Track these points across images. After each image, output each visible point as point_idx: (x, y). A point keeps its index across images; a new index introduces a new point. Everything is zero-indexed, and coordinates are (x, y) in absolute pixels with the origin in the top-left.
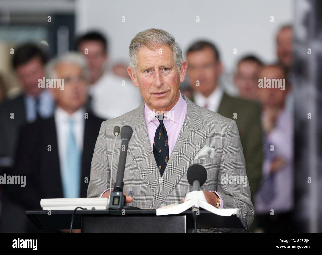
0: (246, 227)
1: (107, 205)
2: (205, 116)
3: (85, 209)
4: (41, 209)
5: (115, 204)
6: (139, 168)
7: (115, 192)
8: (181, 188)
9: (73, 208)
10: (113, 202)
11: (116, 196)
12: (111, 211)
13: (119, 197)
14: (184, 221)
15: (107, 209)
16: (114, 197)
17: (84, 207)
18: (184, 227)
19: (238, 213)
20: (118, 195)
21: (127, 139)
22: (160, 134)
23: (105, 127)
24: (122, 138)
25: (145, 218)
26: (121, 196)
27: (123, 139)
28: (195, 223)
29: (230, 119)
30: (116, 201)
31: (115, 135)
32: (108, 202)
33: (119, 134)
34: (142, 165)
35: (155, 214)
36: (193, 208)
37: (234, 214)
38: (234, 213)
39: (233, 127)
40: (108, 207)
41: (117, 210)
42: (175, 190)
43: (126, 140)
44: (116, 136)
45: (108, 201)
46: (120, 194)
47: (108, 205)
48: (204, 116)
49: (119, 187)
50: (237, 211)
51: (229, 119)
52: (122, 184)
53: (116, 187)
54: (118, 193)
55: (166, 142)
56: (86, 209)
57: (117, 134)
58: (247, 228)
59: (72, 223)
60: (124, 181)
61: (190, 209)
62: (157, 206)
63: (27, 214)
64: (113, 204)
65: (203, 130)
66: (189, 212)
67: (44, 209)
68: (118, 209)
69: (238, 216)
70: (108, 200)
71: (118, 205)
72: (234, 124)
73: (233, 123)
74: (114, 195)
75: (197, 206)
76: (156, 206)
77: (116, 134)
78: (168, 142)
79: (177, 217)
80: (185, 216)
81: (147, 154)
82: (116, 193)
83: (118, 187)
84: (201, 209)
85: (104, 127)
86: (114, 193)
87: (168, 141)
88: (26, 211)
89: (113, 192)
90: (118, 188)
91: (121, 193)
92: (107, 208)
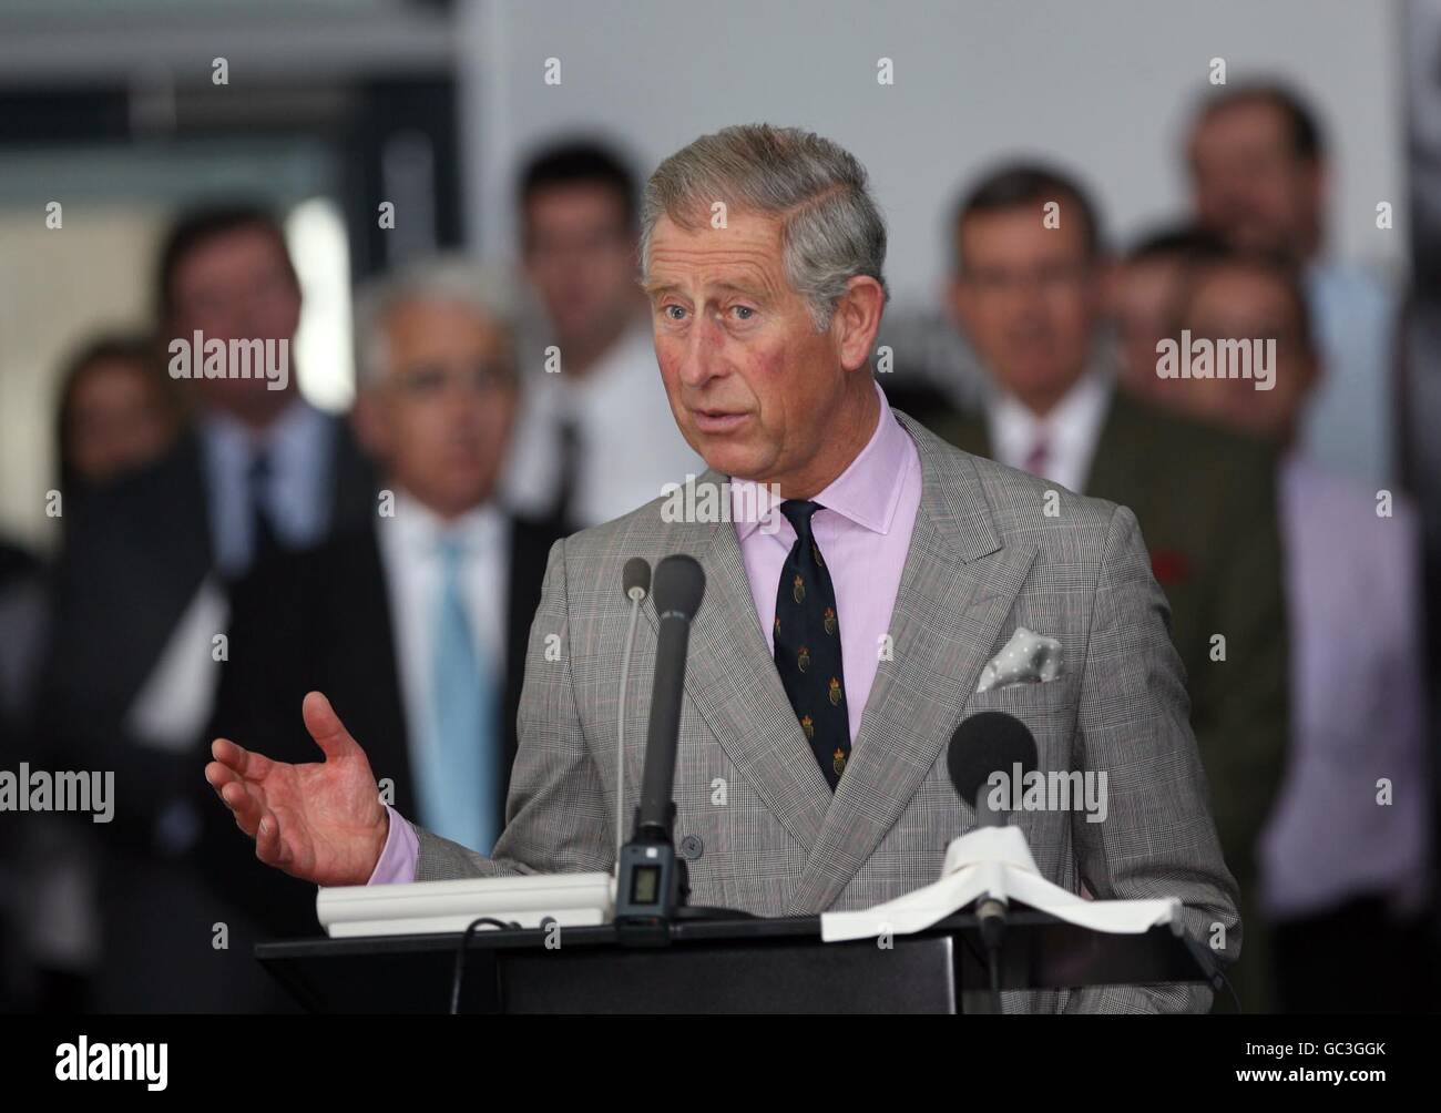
0: (1218, 978)
1: (605, 904)
2: (1001, 494)
3: (512, 927)
4: (321, 932)
5: (639, 897)
6: (718, 733)
7: (639, 848)
8: (930, 820)
9: (459, 925)
10: (629, 891)
11: (644, 862)
12: (626, 928)
13: (654, 868)
14: (944, 960)
15: (608, 922)
16: (638, 870)
17: (506, 919)
18: (945, 986)
19: (1178, 918)
20: (652, 859)
21: (682, 615)
22: (799, 582)
23: (565, 564)
24: (660, 610)
25: (778, 954)
26: (664, 863)
27: (667, 615)
28: (994, 970)
29: (1112, 503)
30: (646, 884)
31: (631, 596)
32: (609, 891)
33: (647, 591)
34: (732, 720)
35: (818, 935)
36: (979, 902)
37: (1160, 923)
38: (1161, 918)
39: (1130, 536)
40: (612, 915)
41: (650, 924)
42: (901, 830)
43: (678, 618)
44: (636, 603)
45: (608, 886)
46: (659, 853)
47: (612, 905)
48: (996, 495)
49: (656, 824)
50: (1174, 908)
51: (1105, 502)
52: (670, 811)
53: (643, 824)
54: (652, 853)
55: (829, 616)
56: (516, 926)
57: (637, 592)
58: (1221, 981)
59: (456, 991)
60: (675, 799)
61: (970, 909)
62: (824, 897)
63: (263, 956)
64: (633, 901)
65: (1000, 556)
66: (964, 922)
67: (336, 931)
68: (656, 920)
69: (1179, 932)
70: (609, 882)
71: (655, 901)
72: (1130, 523)
73: (1124, 519)
74: (635, 860)
75: (998, 893)
76: (820, 898)
77: (636, 594)
78: (836, 616)
79: (915, 945)
80: (949, 941)
81: (751, 671)
82: (645, 852)
83: (653, 823)
84: (1014, 906)
85: (562, 561)
86: (634, 851)
87: (834, 609)
88: (258, 946)
89: (629, 849)
90: (649, 828)
91: (665, 849)
92: (605, 915)
